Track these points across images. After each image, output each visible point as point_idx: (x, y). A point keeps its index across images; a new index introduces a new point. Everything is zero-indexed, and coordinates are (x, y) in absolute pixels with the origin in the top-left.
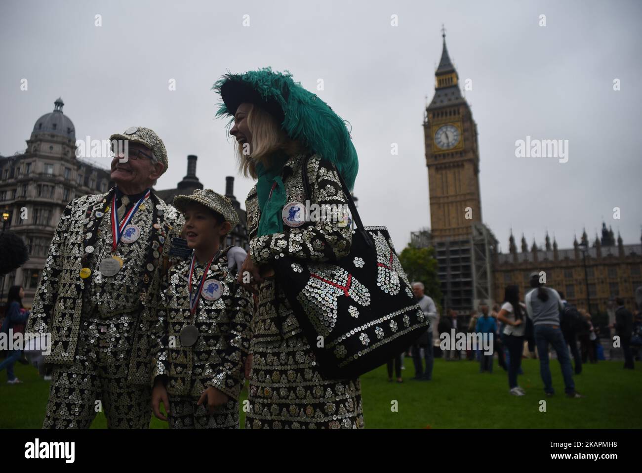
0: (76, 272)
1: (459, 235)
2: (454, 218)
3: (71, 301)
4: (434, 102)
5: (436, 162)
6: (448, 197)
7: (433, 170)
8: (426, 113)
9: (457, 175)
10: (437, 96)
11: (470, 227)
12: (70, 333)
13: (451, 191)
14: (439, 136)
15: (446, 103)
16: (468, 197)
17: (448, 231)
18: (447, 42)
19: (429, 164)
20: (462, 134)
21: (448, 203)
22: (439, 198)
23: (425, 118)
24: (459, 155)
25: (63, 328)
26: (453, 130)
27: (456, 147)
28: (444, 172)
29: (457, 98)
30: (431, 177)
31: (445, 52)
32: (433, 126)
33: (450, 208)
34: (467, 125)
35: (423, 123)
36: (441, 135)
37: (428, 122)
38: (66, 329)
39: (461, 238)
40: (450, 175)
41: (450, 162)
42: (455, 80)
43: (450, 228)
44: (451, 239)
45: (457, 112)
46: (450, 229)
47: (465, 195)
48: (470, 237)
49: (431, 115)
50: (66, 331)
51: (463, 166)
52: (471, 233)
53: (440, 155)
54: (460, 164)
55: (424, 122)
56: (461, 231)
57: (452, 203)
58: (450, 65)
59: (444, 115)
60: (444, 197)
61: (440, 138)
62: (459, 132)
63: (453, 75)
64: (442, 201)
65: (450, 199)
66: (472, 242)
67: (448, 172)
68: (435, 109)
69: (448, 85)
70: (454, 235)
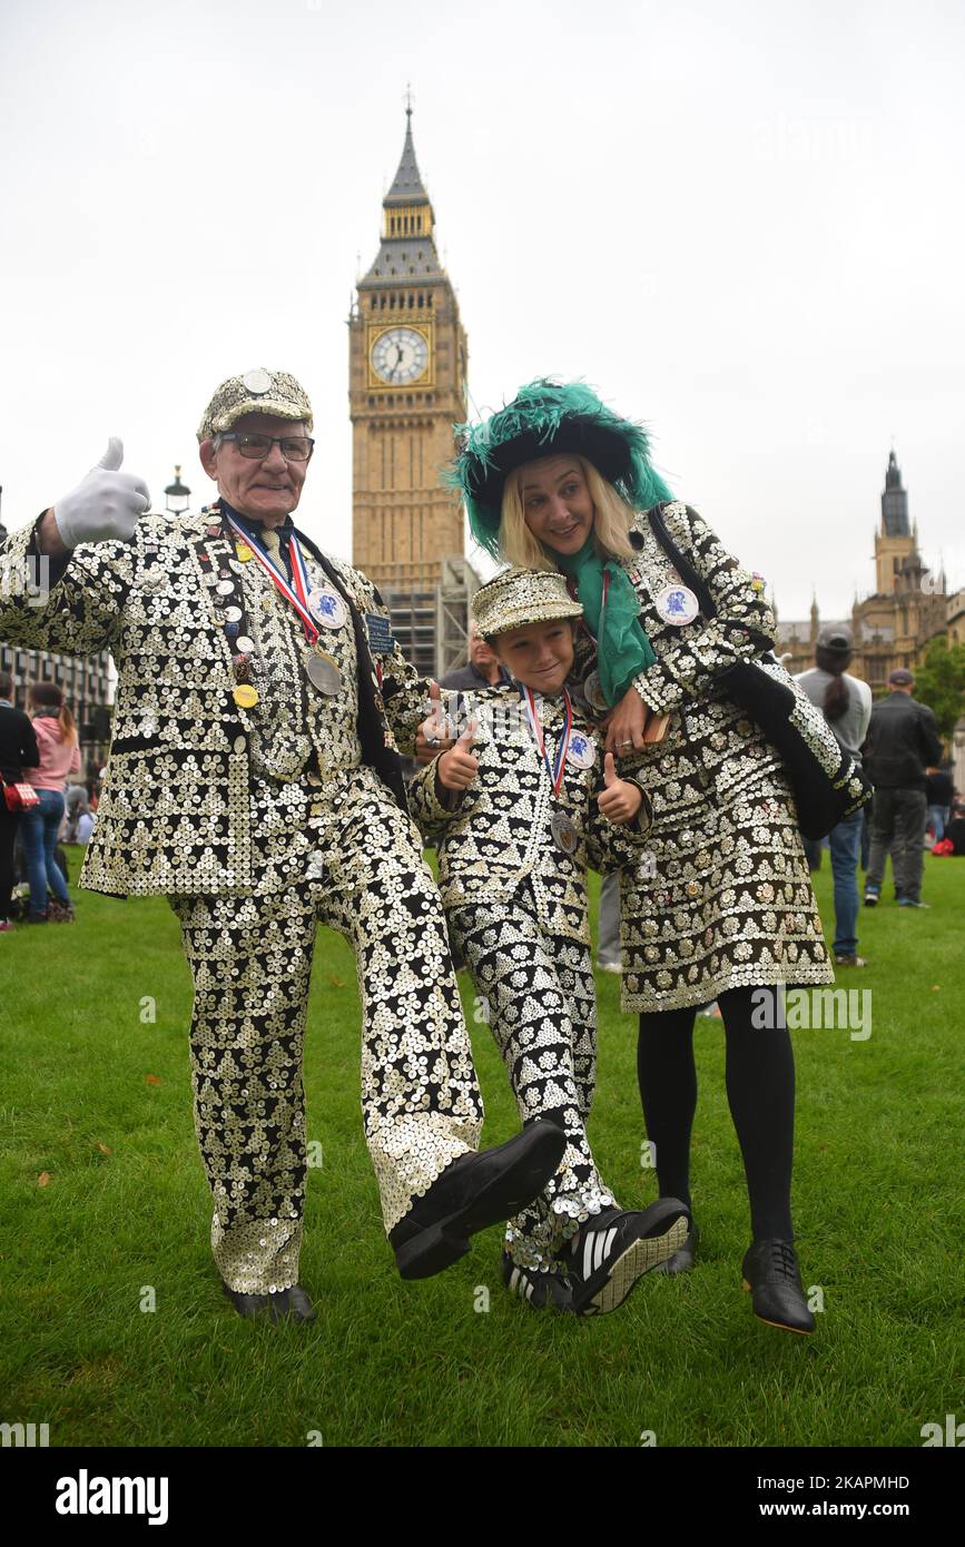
0: (217, 694)
1: (411, 581)
2: (402, 543)
3: (218, 759)
4: (376, 271)
5: (372, 413)
6: (392, 494)
7: (364, 431)
8: (356, 295)
9: (416, 445)
10: (384, 257)
11: (438, 564)
12: (226, 828)
13: (402, 483)
14: (382, 353)
15: (402, 276)
16: (437, 498)
17: (388, 571)
18: (413, 130)
19: (356, 414)
20: (432, 354)
21: (392, 508)
22: (374, 495)
23: (352, 306)
24: (424, 401)
25: (209, 817)
26: (414, 343)
27: (418, 381)
28: (388, 437)
29: (428, 269)
30: (357, 445)
31: (409, 152)
32: (369, 326)
33: (397, 518)
34: (447, 333)
35: (348, 319)
36: (387, 350)
37: (360, 316)
38: (215, 819)
39: (417, 589)
40: (401, 443)
41: (406, 415)
42: (426, 223)
43: (393, 563)
44: (396, 590)
45: (425, 302)
46: (393, 568)
47: (431, 493)
48: (438, 587)
49: (368, 302)
50: (215, 824)
51: (430, 425)
52: (439, 579)
53: (381, 398)
54: (425, 421)
55: (351, 316)
56: (417, 573)
57: (402, 507)
58: (418, 186)
59: (397, 304)
60: (384, 495)
61: (384, 357)
62: (428, 348)
63: (425, 213)
64: (379, 501)
65: (399, 500)
66: (440, 599)
67: (397, 437)
68: (379, 287)
69: (409, 234)
70: (402, 582)
